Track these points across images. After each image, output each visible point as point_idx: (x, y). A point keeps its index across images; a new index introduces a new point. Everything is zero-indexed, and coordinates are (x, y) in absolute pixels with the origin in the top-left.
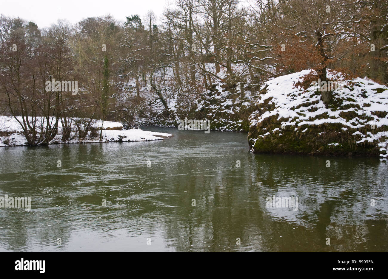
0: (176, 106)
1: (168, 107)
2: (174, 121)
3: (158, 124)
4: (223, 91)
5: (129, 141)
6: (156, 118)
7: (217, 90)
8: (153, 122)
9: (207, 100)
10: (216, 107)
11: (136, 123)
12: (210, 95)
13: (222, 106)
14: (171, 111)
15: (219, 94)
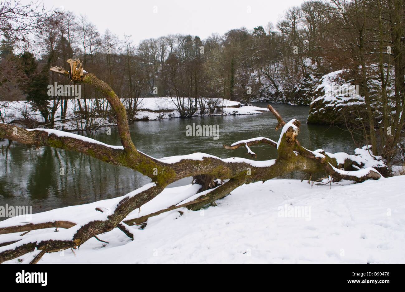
0: (284, 88)
1: (279, 90)
2: (282, 99)
3: (272, 101)
4: (314, 78)
5: (239, 115)
6: (271, 97)
7: (310, 77)
8: (269, 99)
9: (303, 85)
10: (308, 89)
11: (258, 100)
12: (305, 81)
13: (313, 88)
14: (280, 92)
15: (311, 80)
